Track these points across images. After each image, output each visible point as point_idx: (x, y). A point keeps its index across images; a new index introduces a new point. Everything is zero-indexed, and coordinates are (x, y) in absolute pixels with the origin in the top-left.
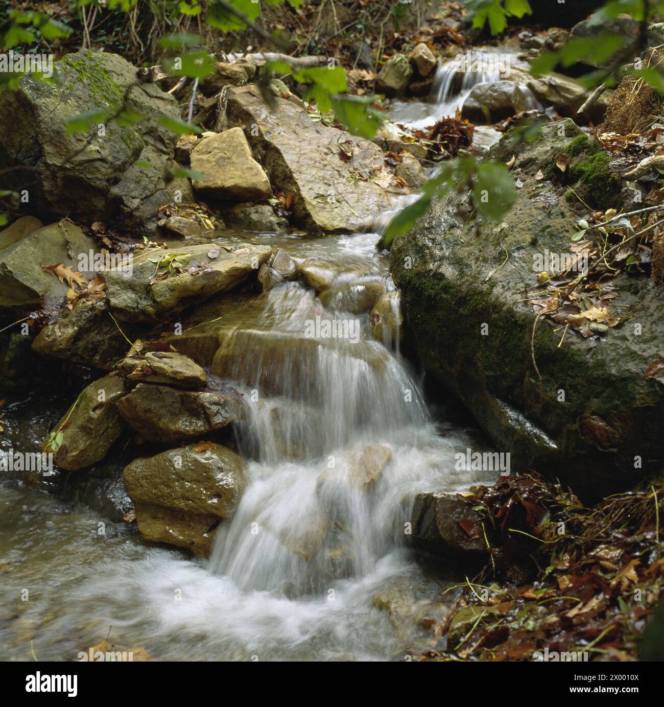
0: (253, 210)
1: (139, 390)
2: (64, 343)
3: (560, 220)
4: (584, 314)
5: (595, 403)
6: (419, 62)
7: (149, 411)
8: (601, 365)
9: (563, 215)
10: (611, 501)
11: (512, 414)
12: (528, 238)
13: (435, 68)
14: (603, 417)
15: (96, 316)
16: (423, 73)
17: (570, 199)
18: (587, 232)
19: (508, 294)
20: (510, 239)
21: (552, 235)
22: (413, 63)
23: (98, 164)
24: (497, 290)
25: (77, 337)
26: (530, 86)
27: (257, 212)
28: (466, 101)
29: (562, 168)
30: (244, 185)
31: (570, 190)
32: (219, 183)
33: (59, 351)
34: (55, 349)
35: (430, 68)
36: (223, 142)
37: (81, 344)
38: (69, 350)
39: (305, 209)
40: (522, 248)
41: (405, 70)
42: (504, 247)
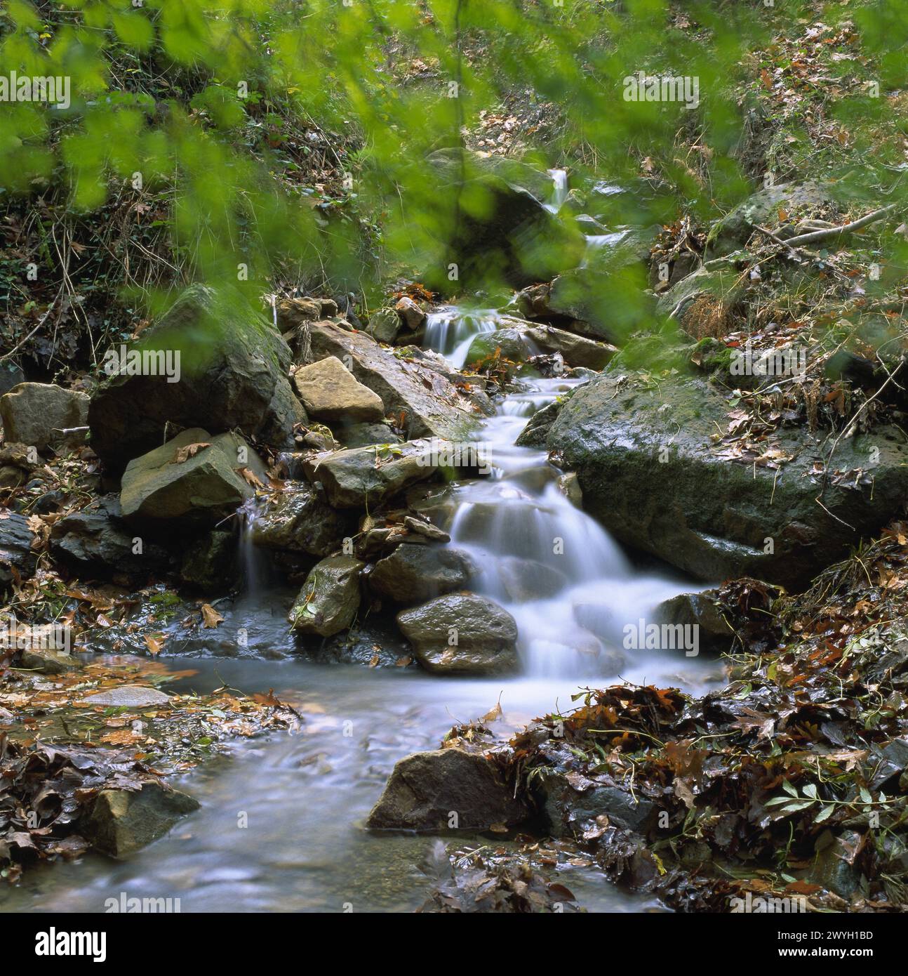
0: (372, 428)
1: (402, 549)
2: (286, 529)
3: (712, 398)
4: (764, 455)
5: (793, 513)
6: (409, 315)
7: (412, 567)
8: (792, 485)
9: (714, 394)
10: (818, 582)
11: (710, 540)
12: (692, 413)
13: (424, 320)
14: (802, 521)
15: (310, 505)
16: (412, 325)
17: (714, 383)
18: (742, 400)
19: (692, 452)
20: (676, 415)
21: (710, 409)
22: (402, 314)
23: (265, 377)
24: (681, 451)
25: (295, 525)
26: (528, 334)
27: (377, 430)
28: (471, 349)
29: (698, 363)
30: (362, 405)
31: (711, 378)
32: (337, 405)
33: (282, 538)
34: (278, 535)
35: (419, 321)
36: (324, 370)
37: (299, 529)
38: (288, 537)
39: (423, 425)
40: (689, 420)
41: (396, 322)
42: (673, 420)
